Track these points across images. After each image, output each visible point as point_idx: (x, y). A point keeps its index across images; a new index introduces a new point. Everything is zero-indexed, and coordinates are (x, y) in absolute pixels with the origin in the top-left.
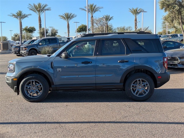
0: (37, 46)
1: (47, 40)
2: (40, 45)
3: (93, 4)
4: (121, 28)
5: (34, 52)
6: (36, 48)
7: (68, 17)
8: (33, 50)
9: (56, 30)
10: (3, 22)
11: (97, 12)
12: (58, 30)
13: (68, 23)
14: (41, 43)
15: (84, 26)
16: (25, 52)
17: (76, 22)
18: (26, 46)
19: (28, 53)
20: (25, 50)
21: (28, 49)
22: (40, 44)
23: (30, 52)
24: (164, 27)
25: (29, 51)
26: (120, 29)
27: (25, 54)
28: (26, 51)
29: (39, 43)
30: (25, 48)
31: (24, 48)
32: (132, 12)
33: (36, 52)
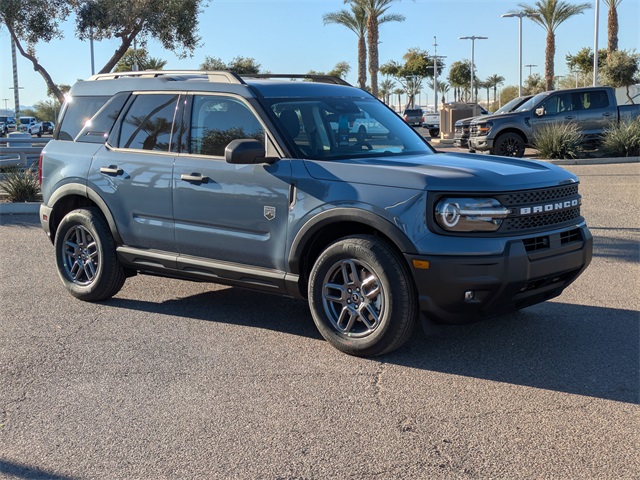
0: (527, 119)
5: (513, 141)
6: (523, 127)
8: (510, 135)
10: (480, 38)
16: (481, 143)
18: (485, 121)
19: (491, 146)
20: (483, 133)
21: (492, 131)
22: (538, 111)
23: (501, 141)
25: (495, 140)
27: (482, 149)
28: (485, 137)
29: (534, 110)
30: (483, 125)
31: (479, 128)
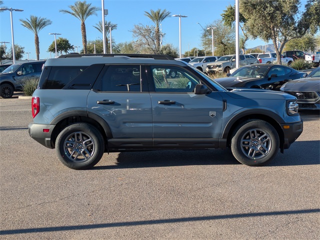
0: (13, 77)
1: (31, 66)
2: (18, 75)
3: (85, 2)
4: (126, 44)
5: (7, 88)
6: (11, 80)
7: (37, 24)
8: (6, 85)
9: (22, 48)
11: (90, 16)
12: (24, 48)
13: (37, 35)
14: (21, 72)
15: (63, 41)
17: (55, 34)
22: (18, 73)
24: (205, 44)
26: (124, 46)
29: (16, 72)
32: (151, 17)
33: (11, 87)
